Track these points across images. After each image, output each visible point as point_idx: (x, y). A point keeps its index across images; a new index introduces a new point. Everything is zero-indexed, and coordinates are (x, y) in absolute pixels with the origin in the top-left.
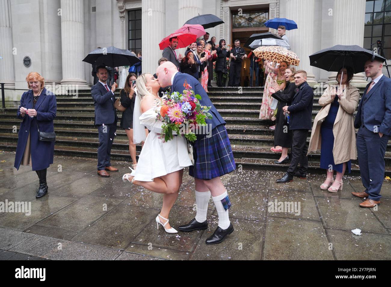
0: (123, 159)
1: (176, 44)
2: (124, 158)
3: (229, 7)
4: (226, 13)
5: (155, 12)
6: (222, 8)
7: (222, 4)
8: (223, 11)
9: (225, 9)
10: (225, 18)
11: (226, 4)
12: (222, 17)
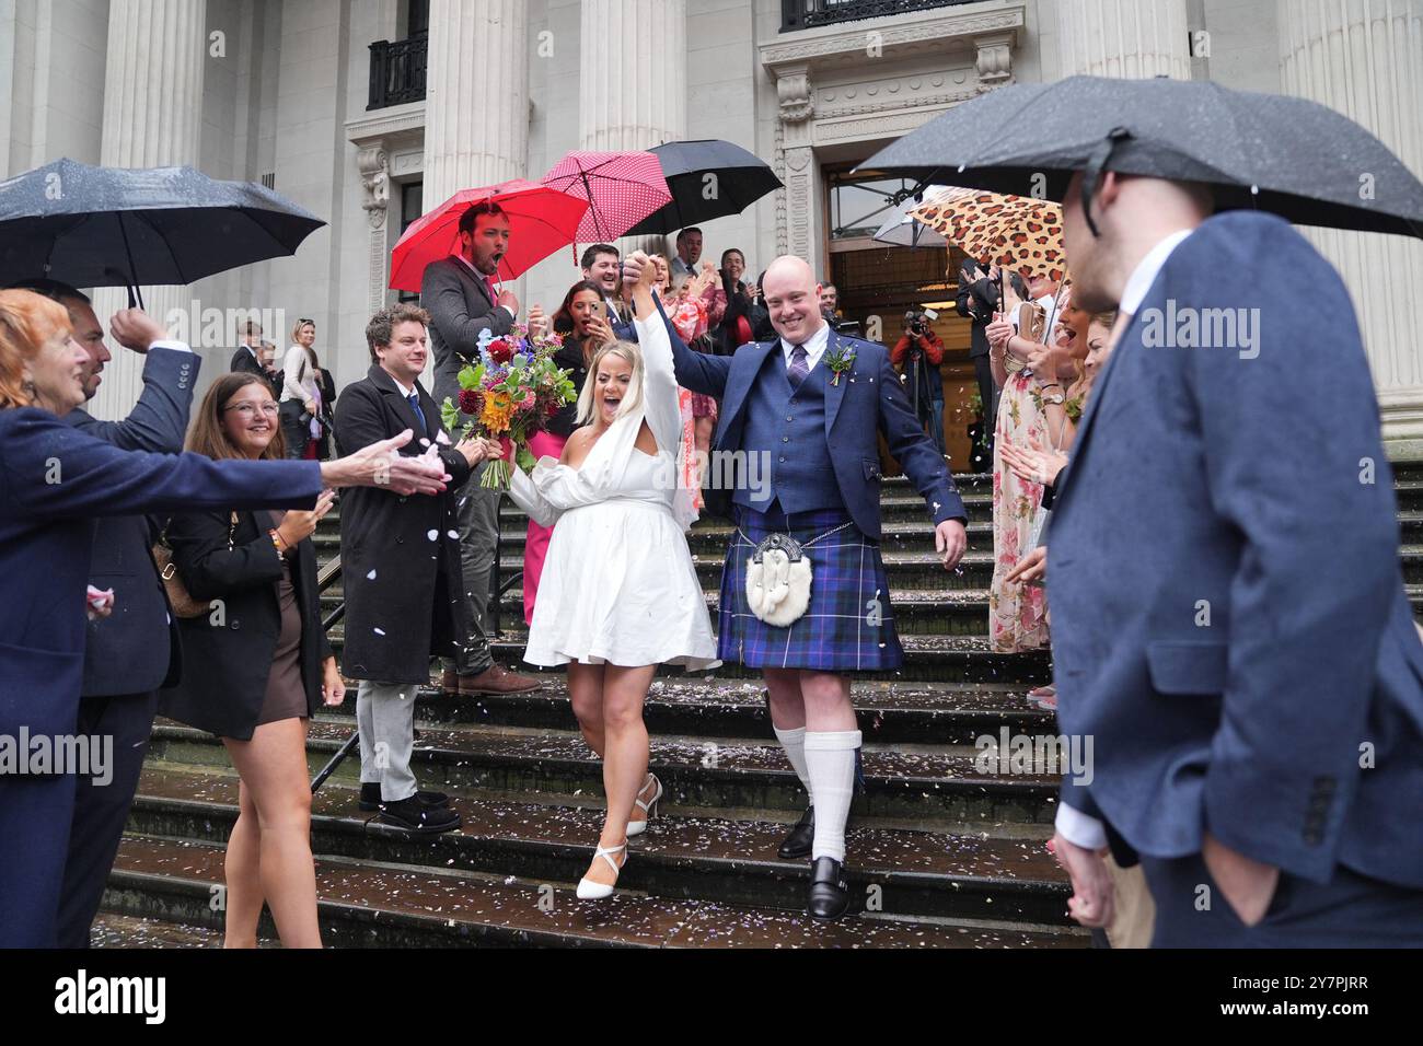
0: (133, 900)
1: (502, 241)
2: (140, 895)
3: (812, 148)
4: (798, 171)
5: (475, 158)
6: (784, 152)
7: (782, 140)
8: (786, 167)
9: (794, 158)
10: (797, 195)
11: (797, 138)
12: (784, 189)
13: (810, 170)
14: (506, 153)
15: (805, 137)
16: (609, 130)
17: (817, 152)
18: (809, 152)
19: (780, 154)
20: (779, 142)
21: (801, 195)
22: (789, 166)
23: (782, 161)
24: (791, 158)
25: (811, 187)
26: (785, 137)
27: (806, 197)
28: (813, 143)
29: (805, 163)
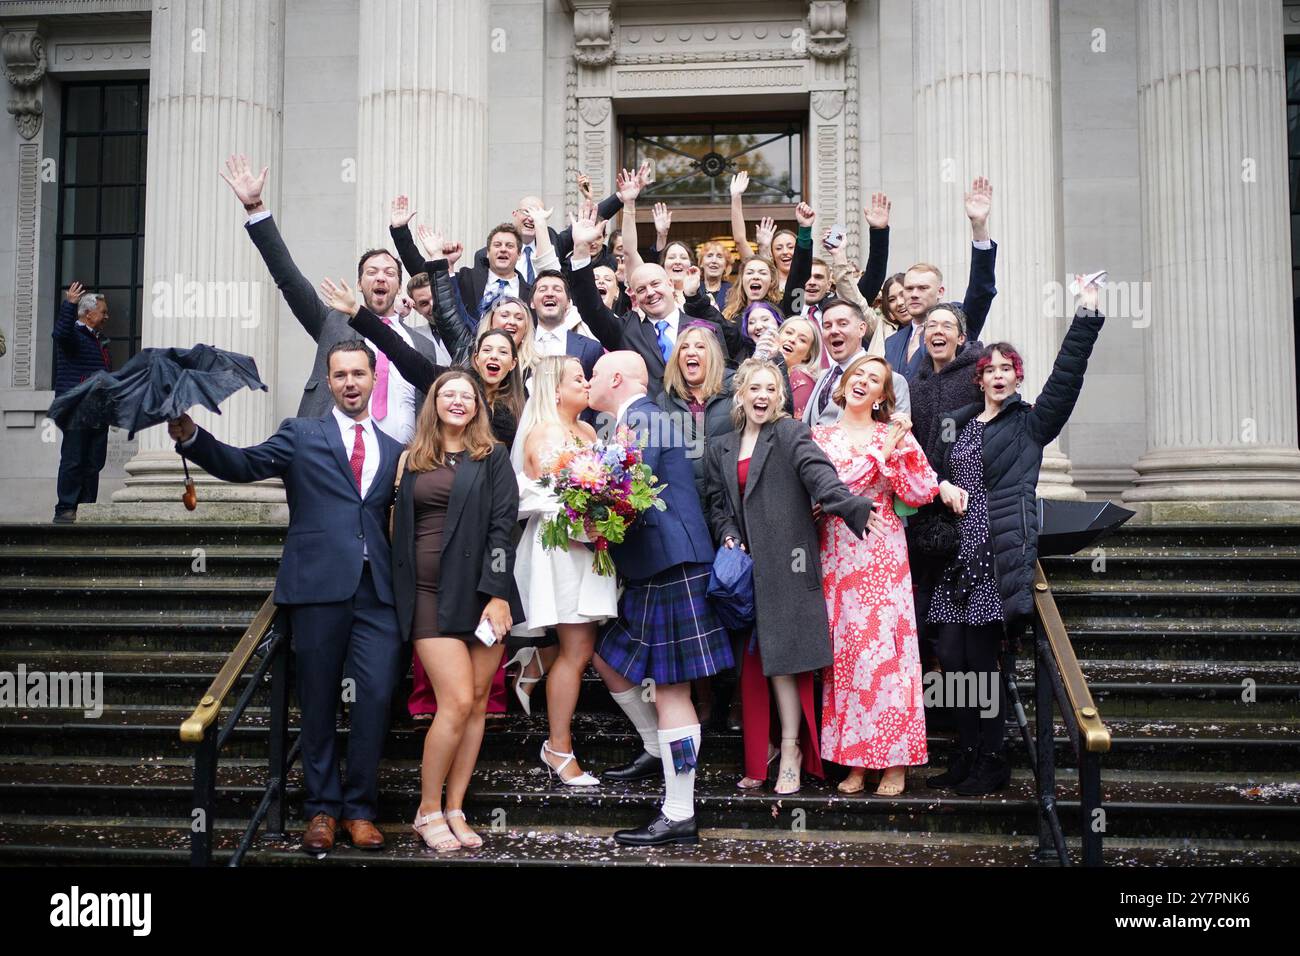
3: (611, 98)
4: (594, 126)
5: (225, 104)
6: (577, 100)
7: (576, 85)
8: (580, 119)
9: (589, 109)
10: (591, 155)
11: (594, 86)
12: (577, 146)
13: (608, 125)
14: (262, 99)
15: (604, 85)
16: (402, 91)
17: (616, 103)
18: (608, 104)
19: (572, 102)
20: (571, 89)
21: (596, 155)
22: (583, 118)
23: (575, 112)
24: (586, 109)
25: (609, 147)
26: (580, 82)
27: (602, 158)
28: (613, 93)
29: (602, 117)
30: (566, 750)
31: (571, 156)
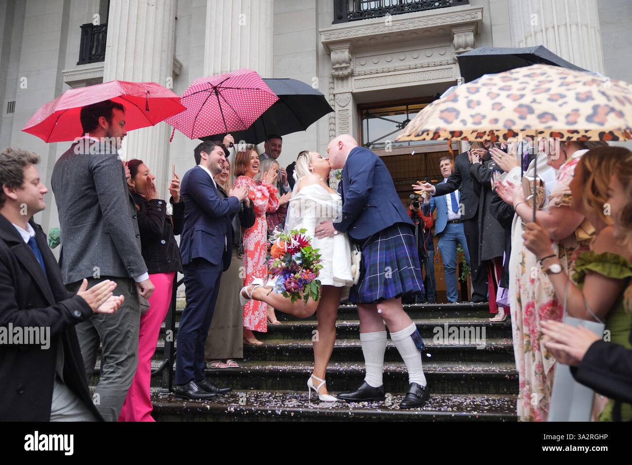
3: (351, 92)
4: (343, 107)
6: (334, 95)
7: (333, 88)
8: (336, 105)
9: (340, 99)
10: (342, 122)
11: (342, 87)
12: (335, 118)
13: (350, 107)
15: (347, 87)
17: (355, 96)
18: (350, 96)
19: (332, 97)
20: (331, 90)
21: (345, 121)
22: (337, 104)
23: (333, 101)
24: (339, 99)
25: (351, 117)
26: (335, 87)
27: (348, 123)
28: (352, 90)
29: (347, 103)
30: (322, 377)
31: (332, 123)
